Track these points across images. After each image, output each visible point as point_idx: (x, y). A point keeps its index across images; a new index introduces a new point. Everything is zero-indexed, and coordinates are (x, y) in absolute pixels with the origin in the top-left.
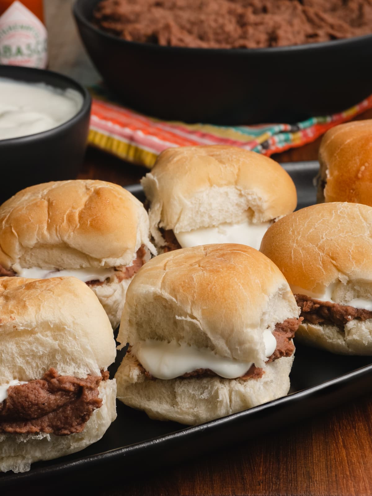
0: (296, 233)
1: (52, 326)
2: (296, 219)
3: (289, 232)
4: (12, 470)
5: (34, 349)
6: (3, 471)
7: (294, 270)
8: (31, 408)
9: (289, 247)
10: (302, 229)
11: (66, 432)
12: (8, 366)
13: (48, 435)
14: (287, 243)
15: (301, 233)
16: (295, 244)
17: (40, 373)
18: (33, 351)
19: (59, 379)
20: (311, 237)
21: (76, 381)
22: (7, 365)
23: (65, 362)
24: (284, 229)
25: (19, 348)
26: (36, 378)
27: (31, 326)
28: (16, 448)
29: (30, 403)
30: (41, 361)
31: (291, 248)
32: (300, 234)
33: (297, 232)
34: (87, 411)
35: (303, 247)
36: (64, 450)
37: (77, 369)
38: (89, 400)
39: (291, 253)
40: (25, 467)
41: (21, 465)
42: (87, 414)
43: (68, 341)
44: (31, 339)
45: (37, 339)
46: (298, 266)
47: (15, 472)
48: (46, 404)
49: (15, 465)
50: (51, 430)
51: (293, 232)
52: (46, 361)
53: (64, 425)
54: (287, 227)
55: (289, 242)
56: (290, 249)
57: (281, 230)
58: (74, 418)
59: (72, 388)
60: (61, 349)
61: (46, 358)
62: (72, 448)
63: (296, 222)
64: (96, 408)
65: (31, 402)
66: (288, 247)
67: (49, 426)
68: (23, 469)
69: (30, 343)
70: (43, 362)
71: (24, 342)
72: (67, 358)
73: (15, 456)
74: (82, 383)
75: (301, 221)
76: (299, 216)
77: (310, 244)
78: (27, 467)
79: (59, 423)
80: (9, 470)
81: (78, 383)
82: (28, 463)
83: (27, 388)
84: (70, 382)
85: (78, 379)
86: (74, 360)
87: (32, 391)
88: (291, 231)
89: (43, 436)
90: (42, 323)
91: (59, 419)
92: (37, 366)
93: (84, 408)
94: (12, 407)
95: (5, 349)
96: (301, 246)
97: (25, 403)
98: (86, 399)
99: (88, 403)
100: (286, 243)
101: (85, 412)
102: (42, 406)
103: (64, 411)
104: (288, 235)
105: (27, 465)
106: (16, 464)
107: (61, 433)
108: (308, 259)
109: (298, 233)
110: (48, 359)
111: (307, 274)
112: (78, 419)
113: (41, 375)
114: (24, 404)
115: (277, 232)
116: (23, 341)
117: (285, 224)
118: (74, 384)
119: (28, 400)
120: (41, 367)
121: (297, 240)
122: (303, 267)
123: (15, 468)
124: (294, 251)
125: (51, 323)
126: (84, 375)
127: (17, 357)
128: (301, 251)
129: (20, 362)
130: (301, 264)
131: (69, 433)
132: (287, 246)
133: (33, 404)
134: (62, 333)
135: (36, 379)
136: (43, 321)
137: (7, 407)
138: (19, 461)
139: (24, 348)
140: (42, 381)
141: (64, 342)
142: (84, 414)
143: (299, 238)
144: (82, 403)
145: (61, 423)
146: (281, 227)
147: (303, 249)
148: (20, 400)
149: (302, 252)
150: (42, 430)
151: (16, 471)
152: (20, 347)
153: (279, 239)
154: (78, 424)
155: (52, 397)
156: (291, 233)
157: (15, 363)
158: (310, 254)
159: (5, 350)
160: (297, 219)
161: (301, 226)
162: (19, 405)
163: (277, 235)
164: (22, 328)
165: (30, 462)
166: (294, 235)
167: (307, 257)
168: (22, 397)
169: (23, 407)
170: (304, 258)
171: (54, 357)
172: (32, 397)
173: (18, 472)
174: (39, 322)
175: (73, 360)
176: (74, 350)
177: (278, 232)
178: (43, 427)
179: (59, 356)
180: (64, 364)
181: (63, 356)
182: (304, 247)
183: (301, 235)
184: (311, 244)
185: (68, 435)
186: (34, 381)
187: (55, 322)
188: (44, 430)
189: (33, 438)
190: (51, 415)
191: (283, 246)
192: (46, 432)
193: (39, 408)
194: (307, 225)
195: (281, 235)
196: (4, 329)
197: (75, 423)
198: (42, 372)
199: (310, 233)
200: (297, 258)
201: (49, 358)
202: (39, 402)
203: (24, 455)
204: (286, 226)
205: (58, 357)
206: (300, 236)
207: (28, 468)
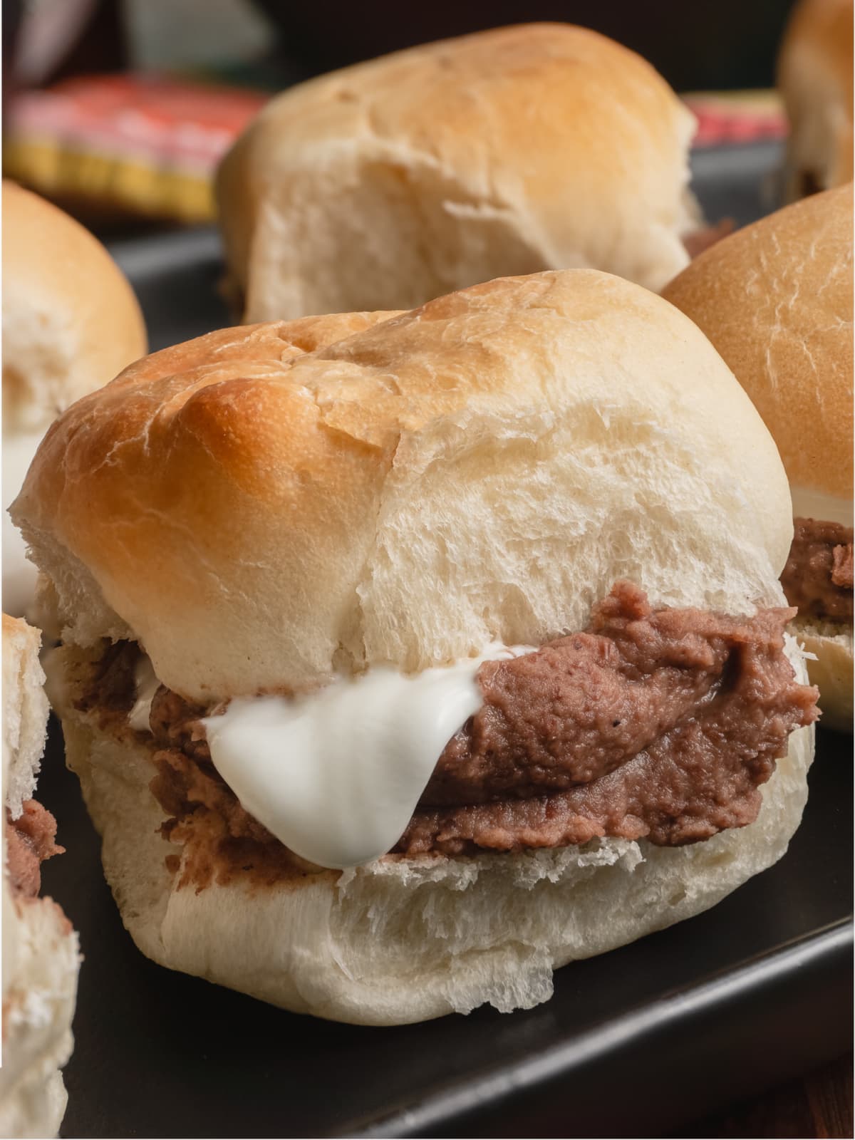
0: (775, 286)
1: (607, 423)
2: (769, 238)
3: (743, 289)
4: (488, 1003)
5: (557, 516)
6: (457, 1011)
7: (783, 424)
8: (576, 739)
9: (753, 343)
10: (799, 269)
11: (702, 826)
12: (468, 588)
13: (635, 847)
14: (742, 329)
15: (796, 282)
16: (777, 328)
17: (576, 612)
18: (551, 522)
19: (661, 620)
20: (840, 293)
21: (717, 627)
22: (466, 585)
23: (665, 556)
24: (720, 279)
25: (503, 517)
26: (568, 628)
27: (536, 425)
28: (499, 917)
29: (570, 721)
30: (578, 564)
31: (760, 345)
32: (794, 286)
33: (780, 281)
34: (767, 740)
35: (812, 333)
36: (658, 910)
37: (715, 581)
38: (774, 694)
39: (763, 361)
40: (532, 989)
41: (519, 980)
42: (767, 752)
43: (669, 475)
44: (541, 477)
45: (562, 477)
46: (801, 406)
47: (502, 1010)
48: (624, 722)
49: (496, 980)
50: (643, 829)
51: (765, 282)
52: (595, 565)
53: (688, 799)
54: (734, 272)
55: (750, 323)
56: (756, 350)
57: (709, 284)
58: (722, 769)
59: (709, 655)
60: (648, 509)
61: (591, 549)
62: (691, 895)
63: (772, 248)
64: (799, 726)
65: (575, 717)
66: (749, 340)
67: (631, 811)
68: (528, 996)
69: (538, 493)
70: (585, 568)
71: (518, 492)
72: (674, 542)
73: (494, 949)
74: (743, 632)
75: (790, 243)
76: (779, 228)
77: (838, 319)
78: (539, 986)
79: (668, 797)
80: (478, 1006)
81: (728, 632)
82: (543, 971)
83: (547, 666)
84: (697, 633)
85: (720, 617)
86: (697, 547)
87: (570, 674)
88: (757, 282)
89: (615, 852)
90: (571, 413)
91: (668, 779)
92: (566, 585)
93: (758, 729)
94: (502, 742)
95: (455, 522)
96: (803, 331)
97: (554, 723)
98: (764, 691)
99: (769, 707)
100: (739, 326)
101: (761, 742)
102: (610, 732)
103: (680, 747)
104: (742, 300)
105: (541, 977)
106: (502, 978)
107: (682, 832)
108: (834, 377)
109: (788, 285)
110: (598, 556)
111: (839, 434)
112: (734, 770)
113: (581, 617)
114: (549, 727)
115: (693, 295)
116: (512, 486)
117: (721, 263)
118: (709, 638)
119: (560, 707)
120: (579, 585)
121: (785, 311)
122: (823, 409)
123: (498, 993)
124: (773, 352)
125: (603, 410)
126: (744, 602)
127: (499, 553)
128: (805, 348)
129: (511, 569)
130: (814, 398)
131: (713, 829)
132: (744, 338)
133: (581, 726)
134: (642, 448)
135: (569, 634)
136: (573, 404)
137: (485, 743)
138: (511, 967)
139: (519, 512)
140: (593, 639)
141: (652, 481)
142: (760, 752)
143: (792, 302)
144: (749, 706)
145: (676, 792)
146: (709, 277)
147: (815, 339)
148: (533, 713)
149: (812, 351)
150: (611, 830)
151: (504, 1005)
152: (503, 509)
153: (705, 318)
154: (741, 793)
155: (642, 694)
156: (752, 288)
157: (491, 574)
158: (843, 359)
159: (453, 527)
160: (774, 238)
161: (794, 259)
162: (530, 730)
163: (697, 304)
164: (510, 434)
165: (549, 964)
166: (769, 293)
167: (832, 371)
168: (536, 698)
169: (545, 739)
170: (821, 375)
171: (621, 544)
172: (574, 698)
173: (512, 1008)
174: (564, 409)
175: (693, 547)
176: (694, 508)
177: (699, 294)
178: (614, 818)
179: (641, 537)
180: (663, 564)
181: (656, 535)
182: (816, 332)
183: (797, 289)
184: (843, 319)
185: (704, 837)
186: (565, 640)
187: (615, 406)
188: (619, 829)
189: (581, 864)
190: (636, 766)
191: (727, 340)
192: (623, 836)
193: (602, 741)
194: (817, 251)
195: (711, 302)
196: (443, 444)
197: (727, 791)
198: (583, 606)
199: (832, 279)
200: (791, 376)
201: (602, 550)
202: (601, 715)
203: (526, 942)
204: (727, 270)
205: (640, 541)
206: (796, 296)
207: (546, 989)
